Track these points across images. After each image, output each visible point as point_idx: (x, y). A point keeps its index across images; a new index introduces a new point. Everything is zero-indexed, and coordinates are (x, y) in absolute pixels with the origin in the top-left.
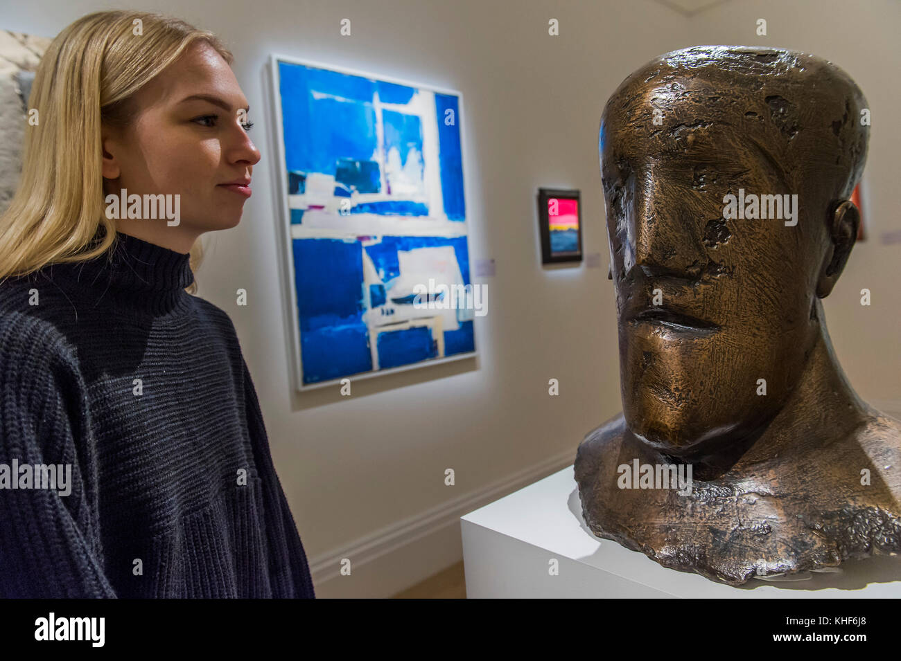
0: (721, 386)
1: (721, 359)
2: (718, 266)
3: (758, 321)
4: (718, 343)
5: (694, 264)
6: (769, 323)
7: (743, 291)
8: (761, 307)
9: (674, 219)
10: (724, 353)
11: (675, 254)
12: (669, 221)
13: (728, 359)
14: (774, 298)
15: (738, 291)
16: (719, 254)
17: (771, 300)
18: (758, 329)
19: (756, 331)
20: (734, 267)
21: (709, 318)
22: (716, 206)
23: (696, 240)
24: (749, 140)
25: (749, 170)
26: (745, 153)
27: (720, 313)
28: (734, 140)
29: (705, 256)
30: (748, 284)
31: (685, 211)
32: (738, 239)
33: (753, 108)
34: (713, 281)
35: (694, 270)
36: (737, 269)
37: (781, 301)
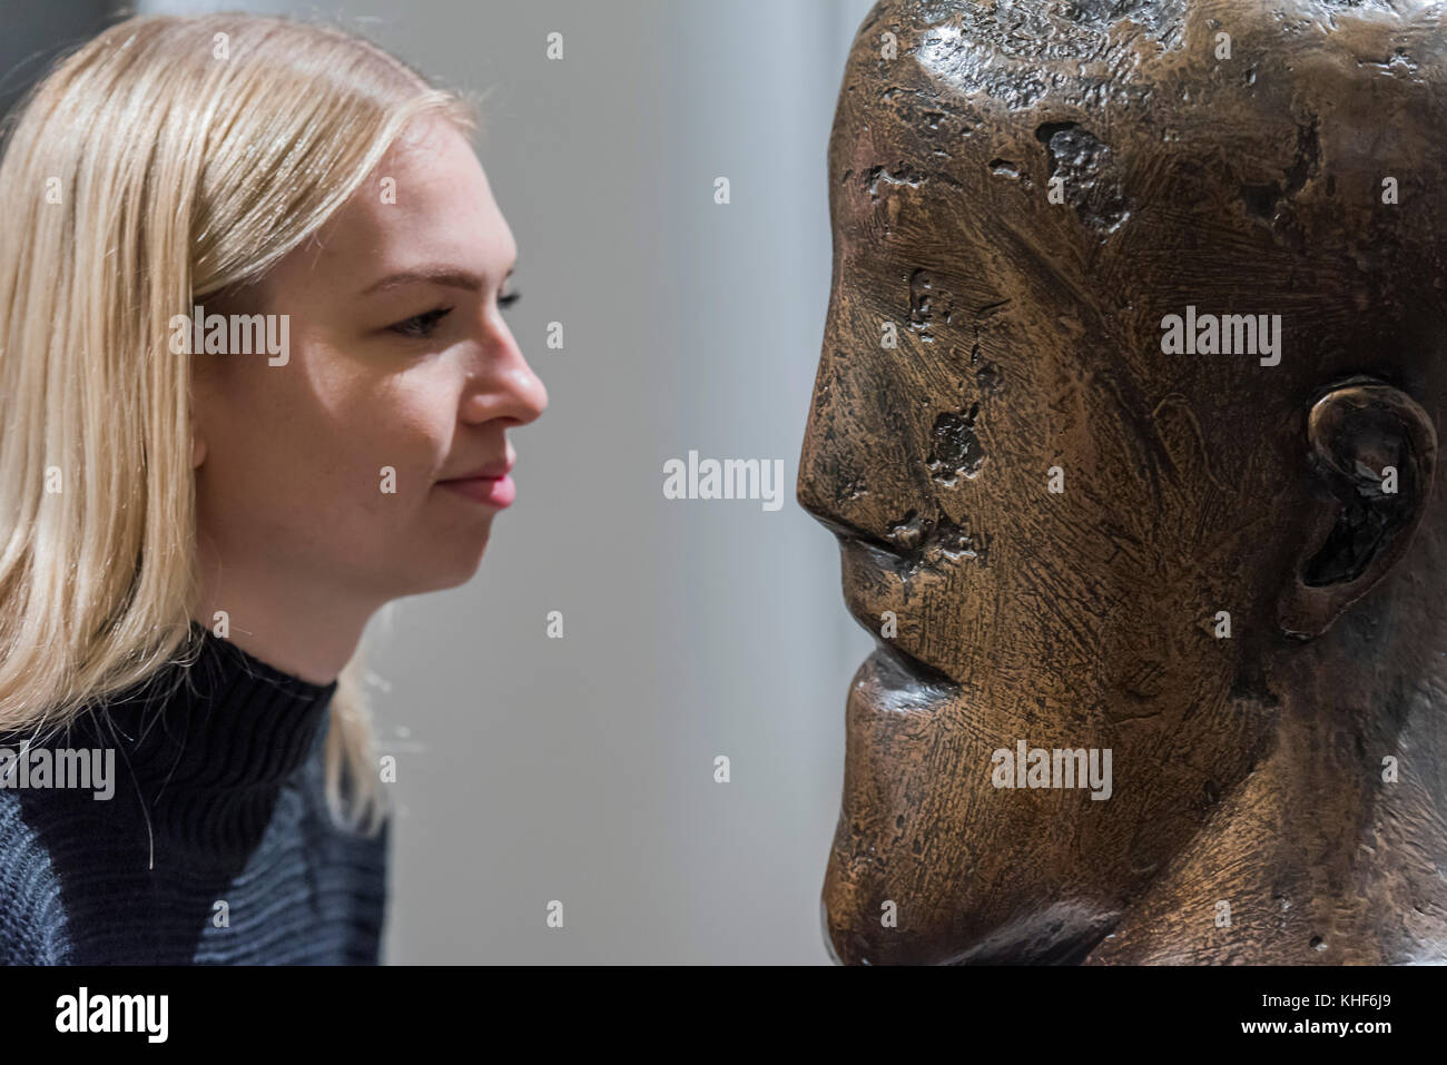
0: (942, 835)
1: (949, 767)
2: (957, 529)
3: (1043, 682)
4: (950, 726)
5: (908, 518)
6: (1067, 690)
7: (1007, 601)
8: (1049, 647)
9: (868, 398)
10: (958, 752)
11: (863, 489)
12: (857, 403)
13: (966, 769)
14: (1082, 630)
15: (996, 600)
16: (959, 501)
17: (1076, 633)
18: (1041, 702)
19: (1036, 707)
20: (990, 539)
21: (936, 659)
22: (953, 380)
23: (912, 459)
24: (1001, 227)
25: (1009, 300)
26: (994, 260)
27: (957, 649)
28: (969, 224)
29: (931, 501)
30: (1020, 585)
31: (890, 382)
32: (998, 469)
33: (1007, 152)
34: (947, 566)
35: (907, 532)
36: (995, 543)
37: (1103, 640)
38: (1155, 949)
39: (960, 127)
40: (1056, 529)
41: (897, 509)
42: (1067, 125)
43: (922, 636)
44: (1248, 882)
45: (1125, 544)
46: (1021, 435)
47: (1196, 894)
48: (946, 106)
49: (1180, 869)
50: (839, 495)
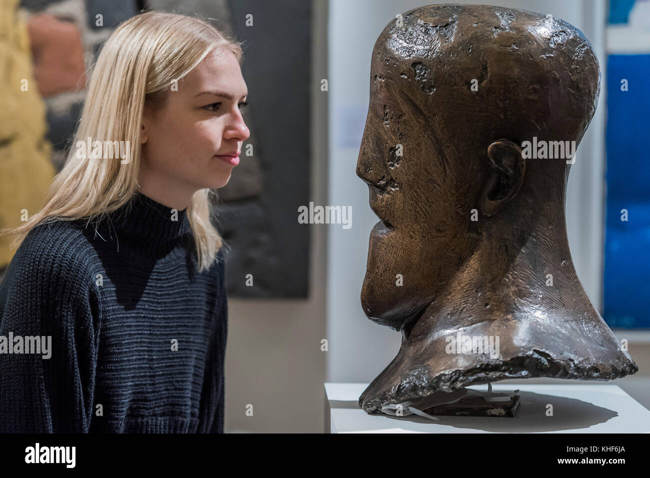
0: (388, 272)
1: (391, 252)
2: (395, 181)
3: (415, 226)
4: (391, 240)
5: (382, 179)
6: (421, 229)
7: (406, 202)
8: (416, 216)
9: (373, 143)
10: (393, 247)
11: (371, 170)
12: (371, 144)
13: (395, 252)
14: (424, 211)
15: (403, 202)
16: (395, 173)
17: (423, 212)
18: (414, 232)
19: (413, 234)
20: (402, 184)
21: (388, 220)
22: (394, 138)
23: (384, 161)
24: (403, 92)
25: (405, 114)
26: (401, 102)
27: (394, 217)
28: (395, 92)
29: (389, 174)
30: (409, 198)
31: (379, 138)
32: (404, 164)
33: (404, 71)
34: (392, 192)
35: (383, 182)
36: (403, 186)
37: (430, 214)
38: (444, 307)
39: (393, 63)
40: (418, 181)
41: (380, 176)
42: (420, 63)
43: (385, 213)
44: (469, 287)
45: (436, 185)
46: (409, 153)
47: (456, 290)
48: (390, 57)
49: (451, 283)
50: (365, 172)
